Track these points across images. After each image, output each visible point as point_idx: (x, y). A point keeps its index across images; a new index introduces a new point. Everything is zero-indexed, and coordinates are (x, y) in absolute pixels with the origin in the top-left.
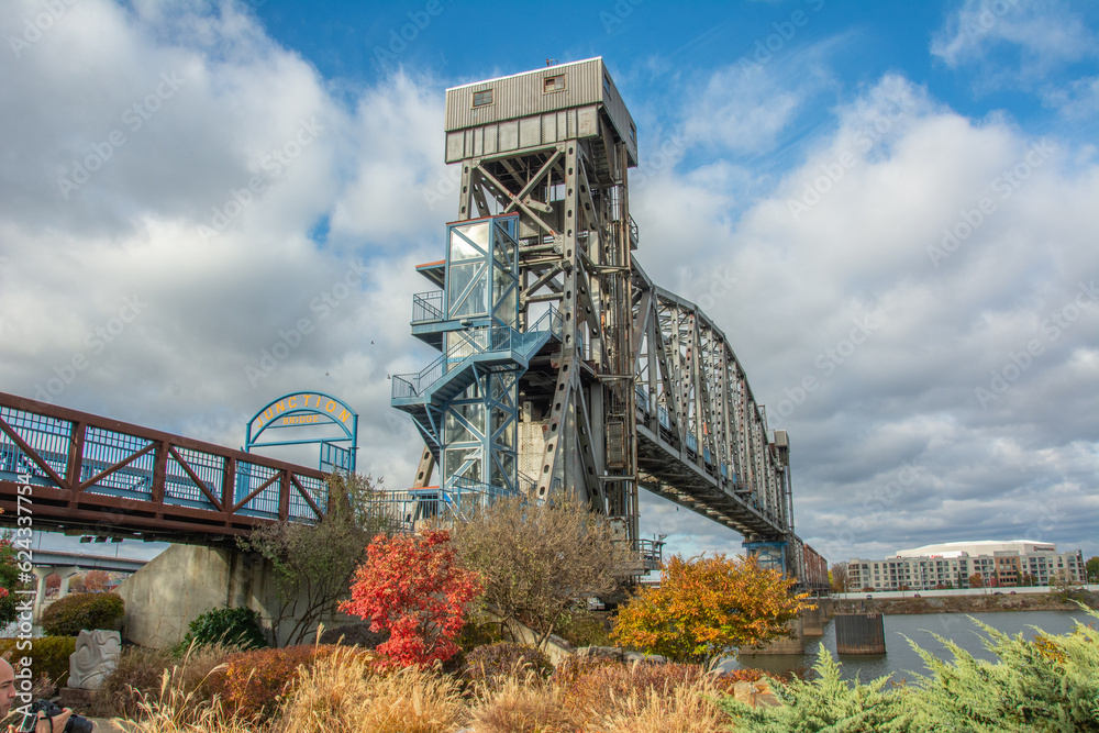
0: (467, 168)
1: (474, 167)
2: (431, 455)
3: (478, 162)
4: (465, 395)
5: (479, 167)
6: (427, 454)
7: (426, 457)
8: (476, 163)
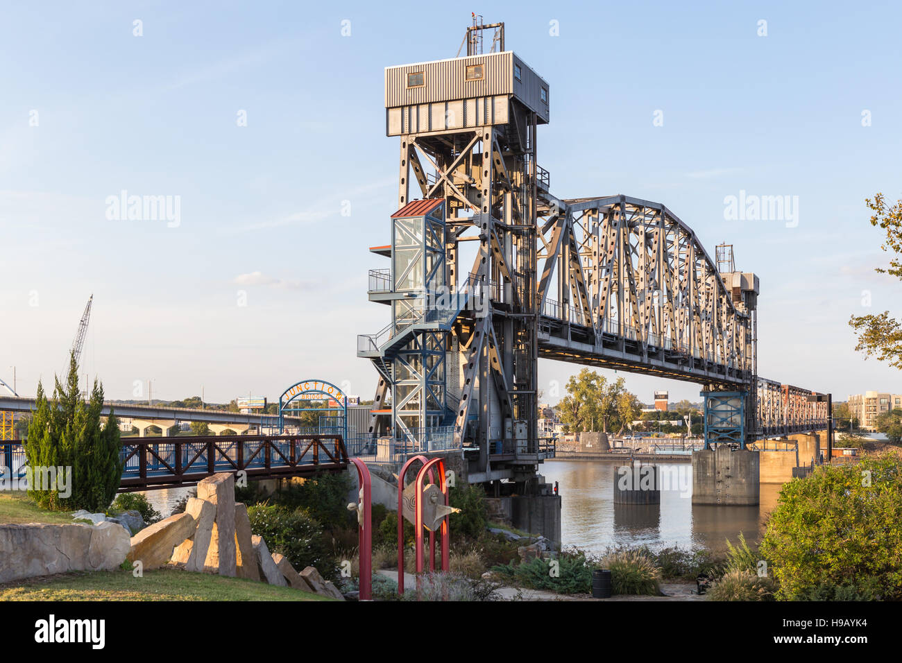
0: (404, 143)
1: (410, 143)
2: (384, 383)
3: (414, 139)
4: (408, 347)
5: (415, 144)
6: (382, 382)
7: (382, 384)
8: (411, 140)
